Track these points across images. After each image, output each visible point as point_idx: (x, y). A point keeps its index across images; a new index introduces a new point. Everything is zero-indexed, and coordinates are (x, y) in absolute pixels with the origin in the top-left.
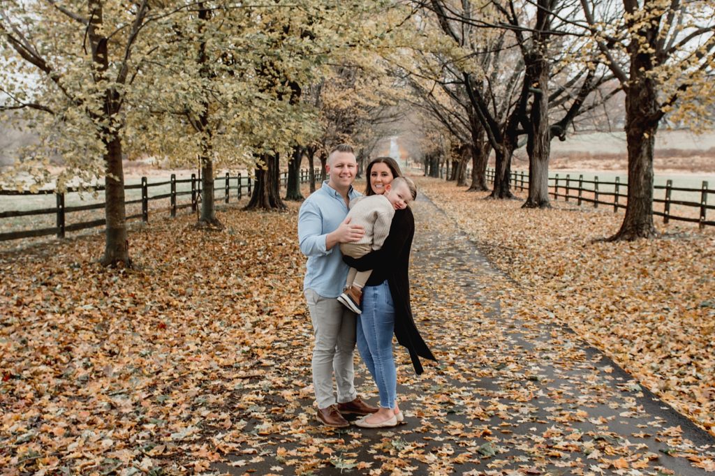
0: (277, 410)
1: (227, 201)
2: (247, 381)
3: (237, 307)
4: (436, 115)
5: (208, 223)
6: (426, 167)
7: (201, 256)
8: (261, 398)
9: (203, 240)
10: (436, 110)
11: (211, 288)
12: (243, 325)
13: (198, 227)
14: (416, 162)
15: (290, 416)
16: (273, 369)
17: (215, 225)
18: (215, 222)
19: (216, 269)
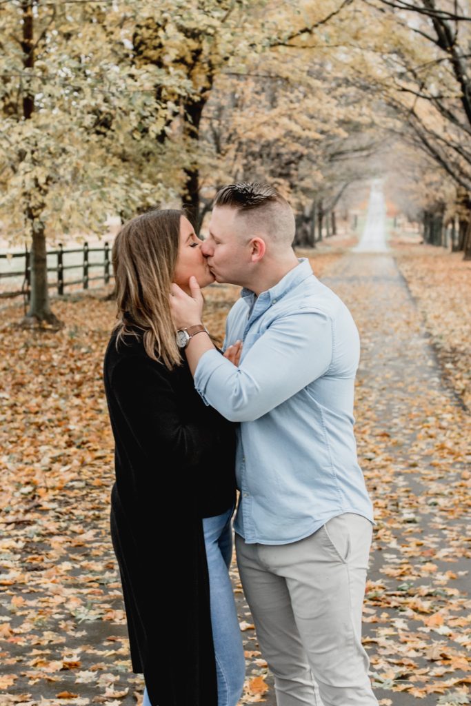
0: (34, 559)
1: (86, 286)
2: (12, 526)
3: (41, 437)
4: (425, 147)
5: (39, 320)
6: (426, 229)
7: (17, 368)
8: (21, 545)
9: (26, 346)
10: (423, 139)
11: (16, 412)
12: (39, 461)
13: (24, 326)
14: (411, 220)
15: (48, 566)
16: (52, 513)
17: (50, 323)
18: (51, 318)
19: (32, 387)
